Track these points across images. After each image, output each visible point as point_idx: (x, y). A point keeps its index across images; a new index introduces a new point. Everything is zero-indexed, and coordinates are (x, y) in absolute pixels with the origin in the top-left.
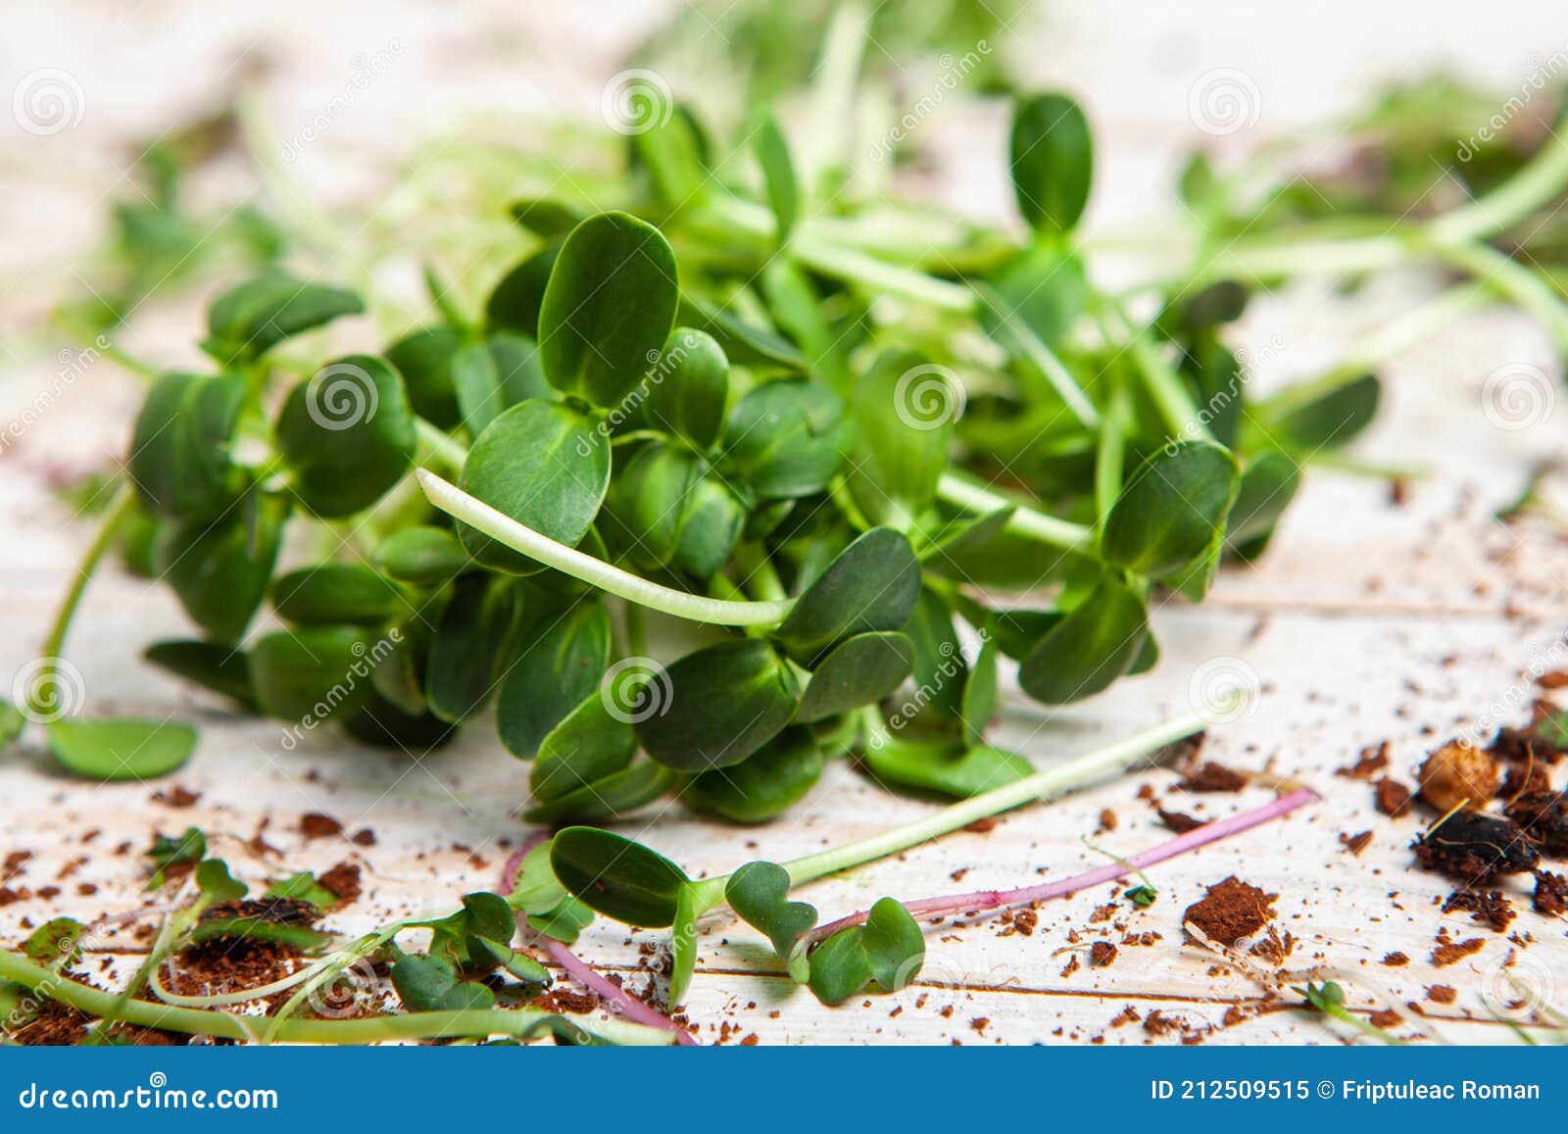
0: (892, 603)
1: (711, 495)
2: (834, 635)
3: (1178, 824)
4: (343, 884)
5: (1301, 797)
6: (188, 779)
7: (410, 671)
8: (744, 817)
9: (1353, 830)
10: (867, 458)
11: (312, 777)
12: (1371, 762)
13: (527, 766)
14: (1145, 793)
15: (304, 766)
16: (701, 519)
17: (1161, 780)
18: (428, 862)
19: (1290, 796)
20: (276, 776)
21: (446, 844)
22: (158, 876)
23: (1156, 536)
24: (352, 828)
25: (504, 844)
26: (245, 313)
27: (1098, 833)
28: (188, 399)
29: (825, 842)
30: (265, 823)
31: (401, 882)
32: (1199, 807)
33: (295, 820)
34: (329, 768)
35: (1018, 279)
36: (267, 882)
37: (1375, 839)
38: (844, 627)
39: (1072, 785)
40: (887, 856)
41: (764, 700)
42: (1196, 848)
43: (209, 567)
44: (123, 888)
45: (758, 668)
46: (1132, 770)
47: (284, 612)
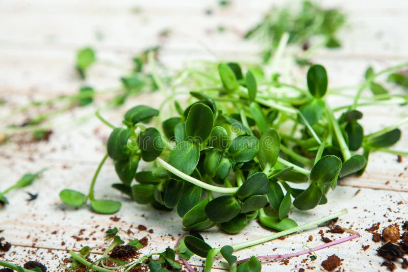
0: (261, 189)
1: (226, 161)
2: (247, 196)
3: (326, 240)
4: (144, 242)
5: (356, 236)
6: (118, 215)
7: (160, 196)
8: (230, 232)
9: (365, 245)
10: (262, 153)
11: (143, 216)
12: (375, 227)
13: (182, 219)
14: (321, 232)
15: (142, 213)
16: (223, 167)
17: (325, 229)
18: (163, 238)
19: (354, 235)
20: (136, 215)
21: (167, 234)
22: (108, 237)
23: (322, 176)
24: (148, 229)
25: (179, 235)
26: (132, 115)
27: (308, 241)
28: (119, 135)
29: (247, 239)
30: (131, 226)
31: (157, 242)
32: (332, 236)
33: (137, 226)
34: (147, 214)
35: (307, 108)
36: (129, 240)
37: (370, 247)
38: (250, 194)
39: (305, 229)
40: (260, 244)
41: (232, 209)
42: (328, 247)
43: (123, 170)
44: (101, 239)
45: (231, 202)
46: (319, 226)
47: (137, 180)
